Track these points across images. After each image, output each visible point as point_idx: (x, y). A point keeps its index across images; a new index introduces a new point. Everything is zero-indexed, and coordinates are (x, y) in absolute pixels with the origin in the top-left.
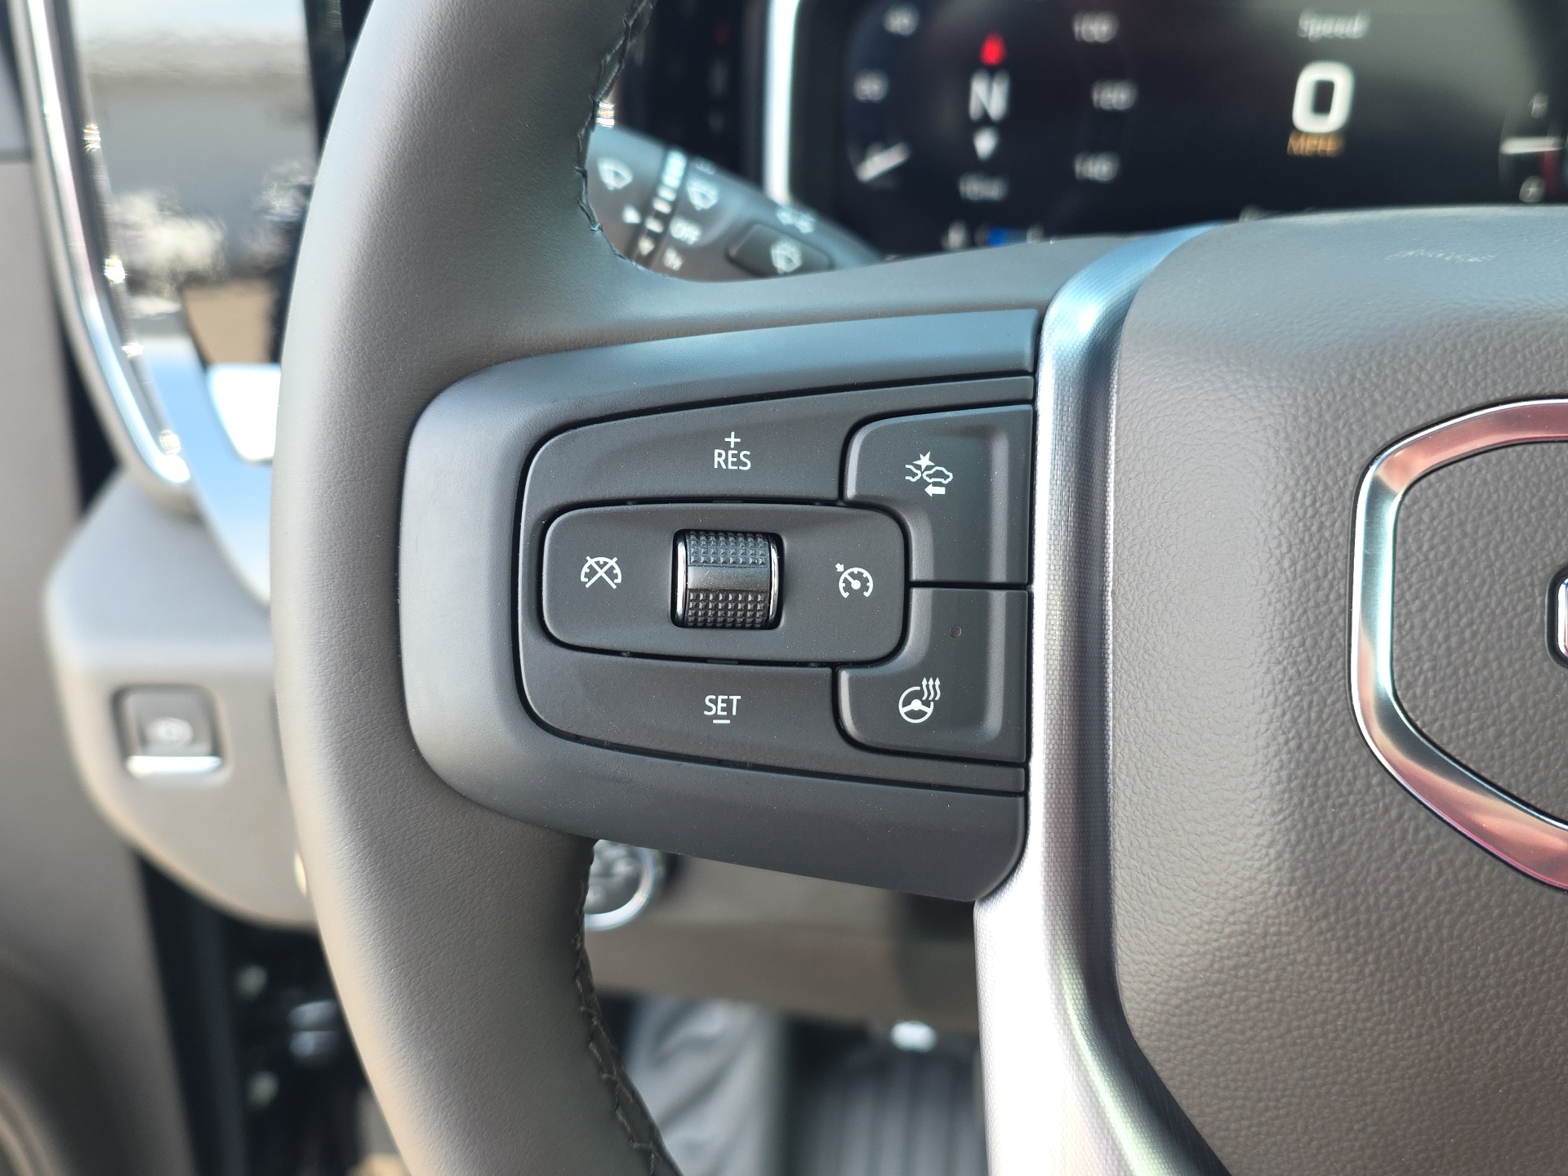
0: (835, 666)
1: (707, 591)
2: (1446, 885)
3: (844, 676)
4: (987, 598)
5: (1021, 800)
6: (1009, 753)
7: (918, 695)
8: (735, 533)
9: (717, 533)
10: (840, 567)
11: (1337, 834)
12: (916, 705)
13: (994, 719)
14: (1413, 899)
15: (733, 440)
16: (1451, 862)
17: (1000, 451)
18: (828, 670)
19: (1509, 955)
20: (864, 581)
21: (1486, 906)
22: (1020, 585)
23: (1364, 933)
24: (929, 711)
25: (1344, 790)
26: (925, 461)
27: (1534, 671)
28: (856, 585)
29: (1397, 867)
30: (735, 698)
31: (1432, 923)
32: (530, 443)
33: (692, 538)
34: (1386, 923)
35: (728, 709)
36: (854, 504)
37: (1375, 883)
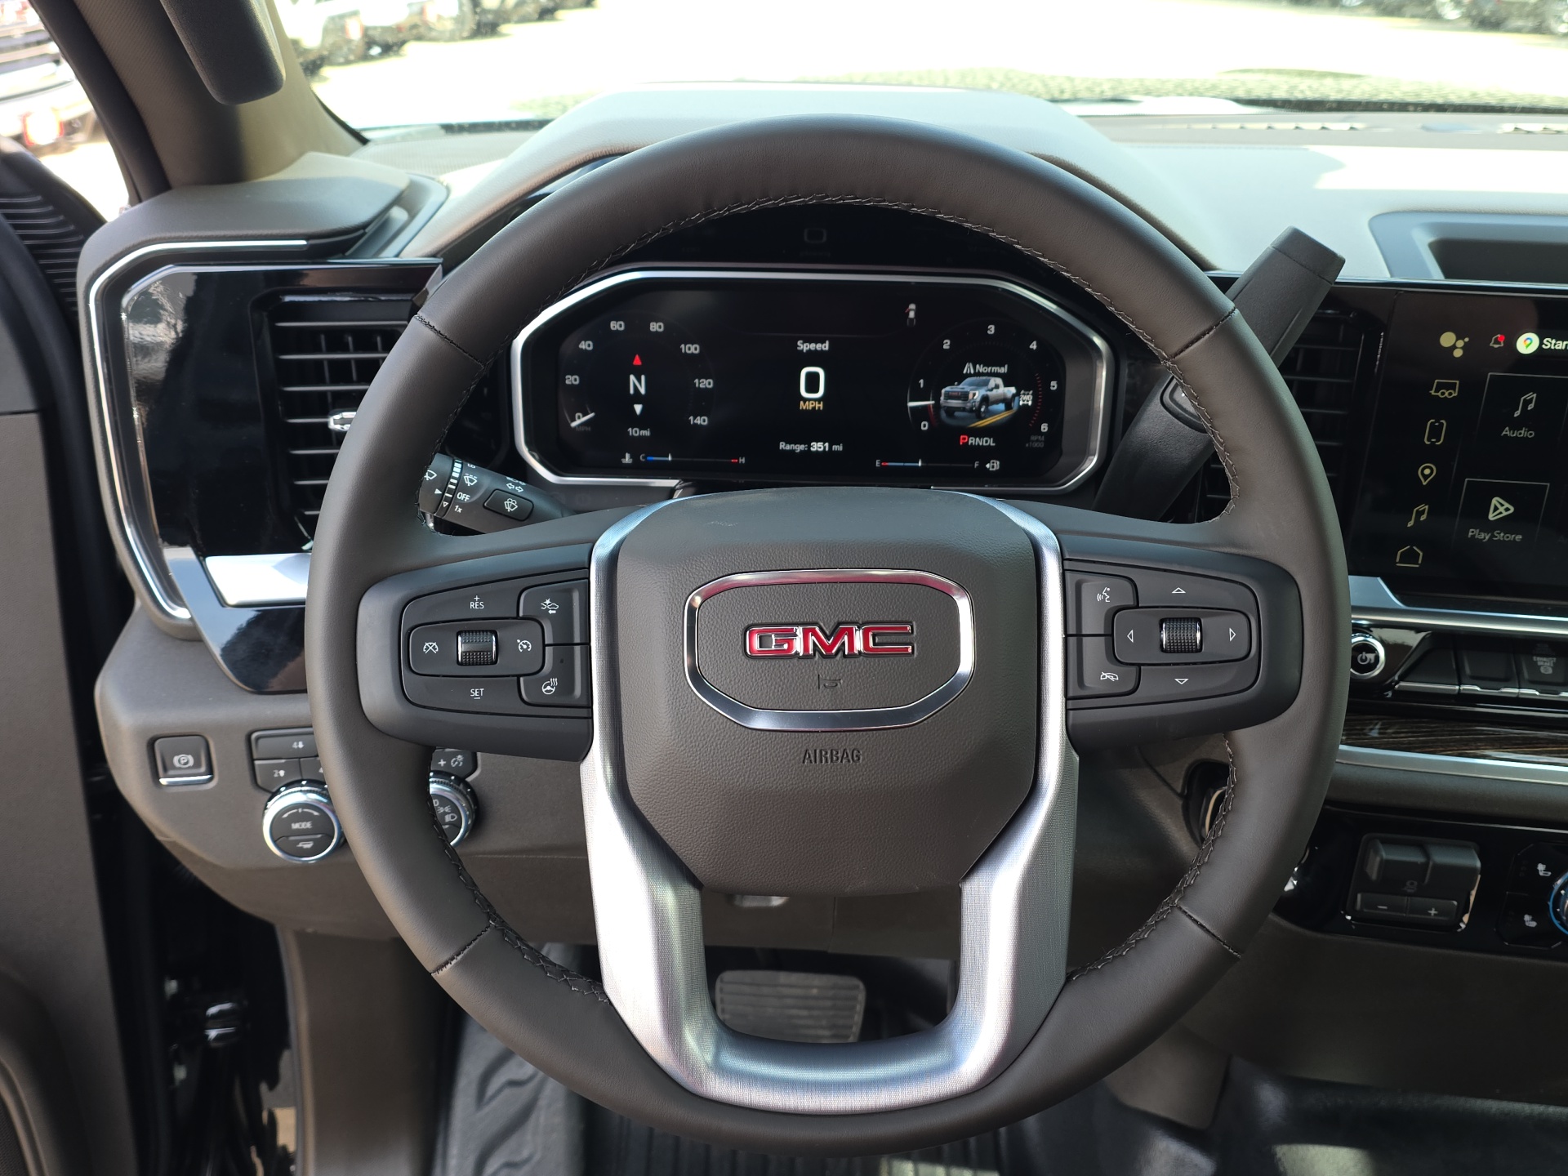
0: (518, 676)
1: (469, 652)
2: (717, 731)
3: (522, 679)
4: (573, 650)
5: (590, 720)
6: (584, 703)
7: (549, 684)
8: (479, 631)
9: (472, 632)
10: (519, 641)
11: (684, 716)
12: (549, 688)
13: (578, 691)
14: (708, 736)
15: (477, 598)
16: (718, 723)
17: (576, 596)
18: (516, 678)
19: (738, 752)
20: (528, 645)
21: (730, 736)
22: (586, 644)
23: (695, 750)
24: (554, 690)
25: (685, 702)
26: (548, 602)
27: (739, 660)
28: (525, 647)
29: (702, 726)
30: (482, 690)
31: (714, 744)
32: (404, 605)
33: (463, 634)
34: (701, 745)
35: (479, 694)
36: (523, 618)
37: (696, 732)
